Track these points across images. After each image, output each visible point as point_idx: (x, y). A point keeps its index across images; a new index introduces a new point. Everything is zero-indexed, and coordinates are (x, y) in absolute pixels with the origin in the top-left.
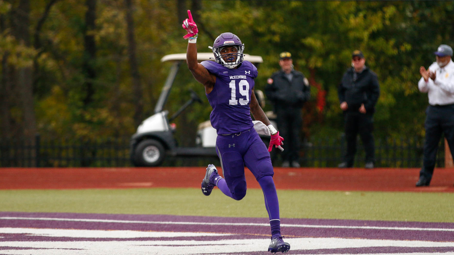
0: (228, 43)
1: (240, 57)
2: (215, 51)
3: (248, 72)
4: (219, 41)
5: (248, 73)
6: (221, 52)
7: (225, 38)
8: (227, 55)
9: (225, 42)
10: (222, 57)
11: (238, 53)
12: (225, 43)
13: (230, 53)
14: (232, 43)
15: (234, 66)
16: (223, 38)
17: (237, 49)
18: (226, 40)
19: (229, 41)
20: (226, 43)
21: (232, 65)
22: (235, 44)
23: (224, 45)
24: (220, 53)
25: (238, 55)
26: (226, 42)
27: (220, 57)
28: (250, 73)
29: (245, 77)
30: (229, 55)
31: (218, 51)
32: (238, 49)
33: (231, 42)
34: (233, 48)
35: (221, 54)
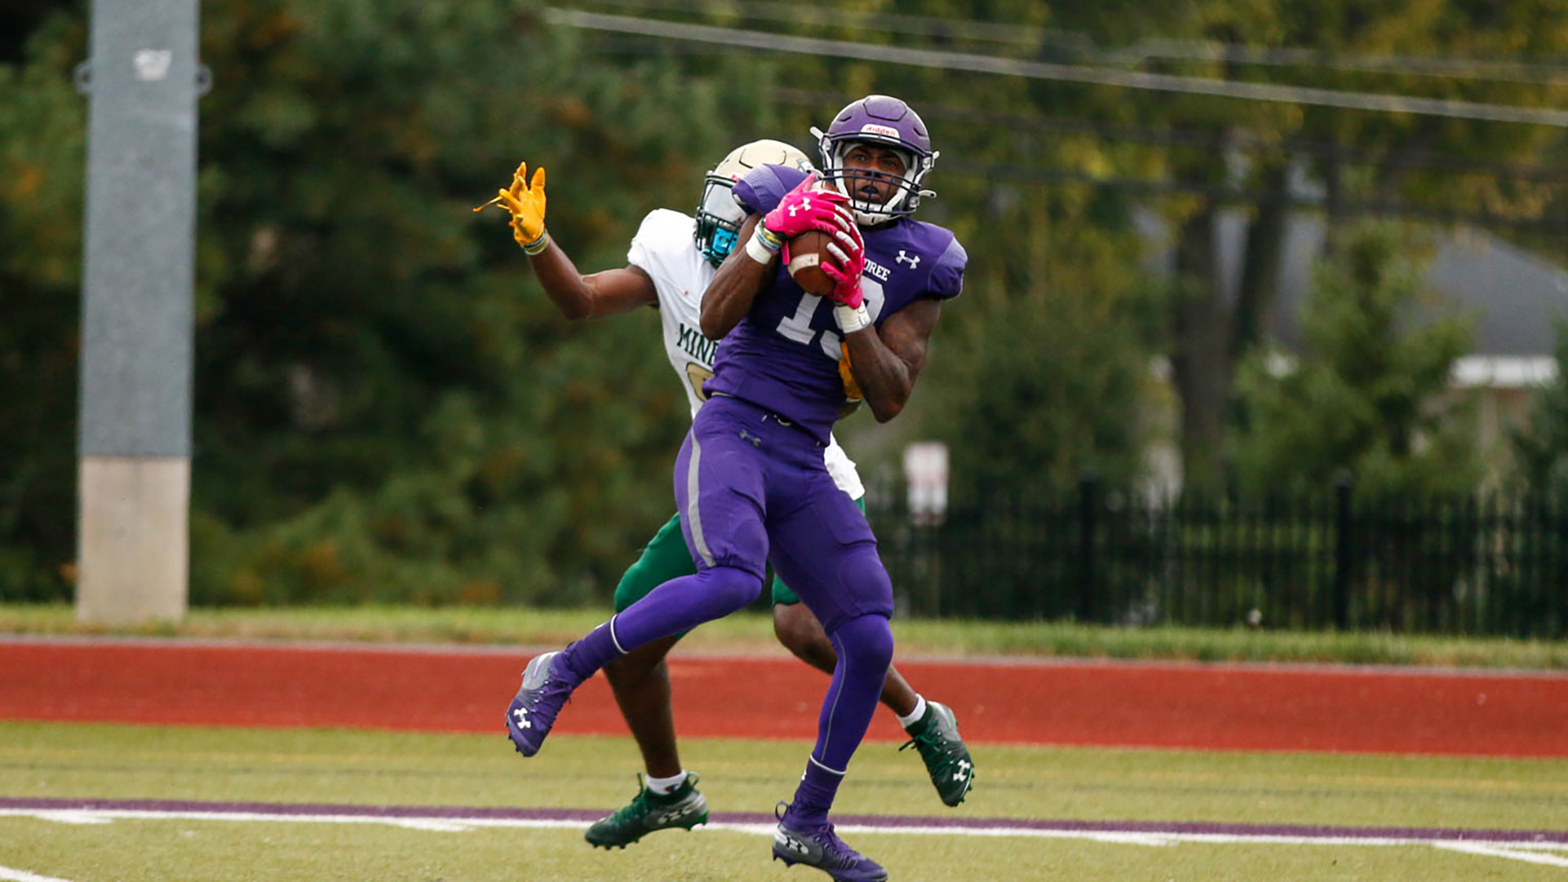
0: (875, 132)
1: (906, 192)
2: (828, 149)
3: (911, 261)
4: (850, 118)
5: (910, 264)
6: (846, 157)
7: (871, 114)
8: (860, 174)
9: (868, 126)
10: (843, 173)
11: (906, 178)
12: (864, 129)
13: (874, 169)
14: (890, 135)
15: (873, 219)
16: (867, 112)
17: (904, 162)
18: (872, 119)
19: (882, 128)
20: (869, 131)
21: (867, 211)
22: (899, 142)
23: (860, 135)
24: (845, 161)
25: (904, 184)
26: (870, 129)
27: (836, 174)
28: (917, 264)
29: (884, 274)
30: (868, 174)
31: (837, 151)
32: (911, 166)
33: (887, 132)
34: (893, 156)
35: (844, 166)
